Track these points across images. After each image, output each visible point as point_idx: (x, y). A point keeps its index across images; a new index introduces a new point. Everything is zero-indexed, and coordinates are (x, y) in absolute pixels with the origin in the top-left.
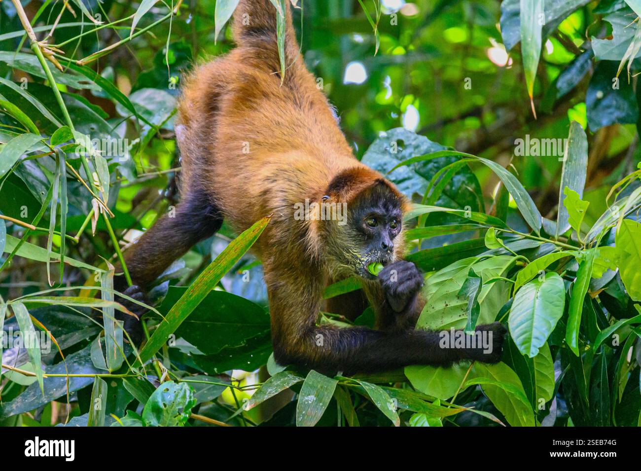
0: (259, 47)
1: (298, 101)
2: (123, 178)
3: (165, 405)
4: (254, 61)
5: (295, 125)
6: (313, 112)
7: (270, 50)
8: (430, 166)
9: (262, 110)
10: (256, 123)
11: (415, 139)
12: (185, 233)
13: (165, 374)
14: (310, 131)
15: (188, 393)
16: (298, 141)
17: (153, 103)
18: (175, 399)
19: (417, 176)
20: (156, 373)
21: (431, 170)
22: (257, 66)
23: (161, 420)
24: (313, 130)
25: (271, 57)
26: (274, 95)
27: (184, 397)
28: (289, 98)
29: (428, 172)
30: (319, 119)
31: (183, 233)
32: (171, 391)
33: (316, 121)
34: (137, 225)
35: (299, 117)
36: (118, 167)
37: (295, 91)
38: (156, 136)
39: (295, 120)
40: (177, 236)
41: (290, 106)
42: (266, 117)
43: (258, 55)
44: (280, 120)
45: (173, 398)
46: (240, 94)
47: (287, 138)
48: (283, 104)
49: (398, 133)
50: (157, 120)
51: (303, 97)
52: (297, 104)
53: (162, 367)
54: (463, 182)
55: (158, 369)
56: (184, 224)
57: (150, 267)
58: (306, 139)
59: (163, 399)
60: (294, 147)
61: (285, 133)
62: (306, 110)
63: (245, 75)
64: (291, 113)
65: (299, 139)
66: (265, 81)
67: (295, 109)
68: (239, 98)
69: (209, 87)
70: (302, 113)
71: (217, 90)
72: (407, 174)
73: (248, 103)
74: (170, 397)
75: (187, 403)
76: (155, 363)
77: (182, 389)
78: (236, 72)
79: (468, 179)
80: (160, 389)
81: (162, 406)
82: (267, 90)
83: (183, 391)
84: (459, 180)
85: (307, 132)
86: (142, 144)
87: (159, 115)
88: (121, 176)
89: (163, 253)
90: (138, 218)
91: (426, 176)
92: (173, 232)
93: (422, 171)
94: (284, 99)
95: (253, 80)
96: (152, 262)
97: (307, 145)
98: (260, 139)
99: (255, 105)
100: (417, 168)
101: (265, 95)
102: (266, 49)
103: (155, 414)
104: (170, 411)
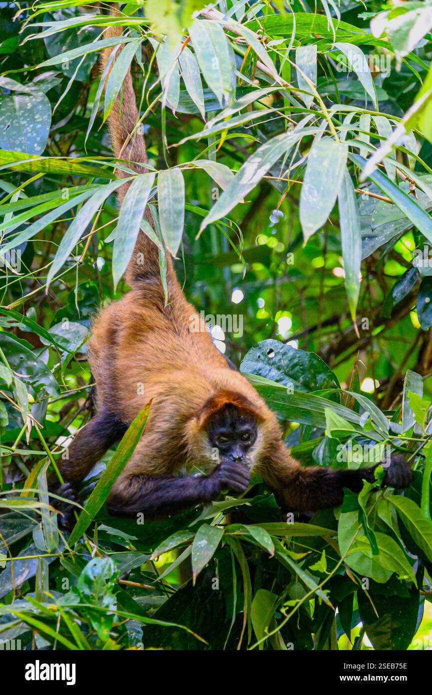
0: (145, 289)
1: (177, 330)
2: (50, 395)
3: (95, 577)
4: (141, 301)
5: (175, 351)
6: (190, 336)
7: (153, 291)
8: (297, 368)
9: (149, 342)
10: (144, 353)
11: (282, 348)
12: (101, 437)
13: (95, 550)
14: (189, 353)
15: (112, 566)
16: (180, 363)
17: (69, 333)
18: (103, 571)
19: (287, 378)
20: (87, 550)
21: (298, 372)
22: (144, 305)
23: (92, 590)
24: (191, 353)
25: (155, 297)
26: (158, 328)
27: (110, 569)
28: (170, 328)
29: (295, 374)
30: (195, 342)
31: (99, 438)
32: (99, 566)
33: (193, 343)
34: (65, 433)
35: (179, 343)
36: (44, 387)
37: (174, 322)
38: (73, 360)
39: (175, 345)
40: (95, 441)
41: (171, 335)
42: (152, 347)
43: (145, 296)
44: (163, 347)
45: (100, 572)
46: (131, 331)
47: (170, 362)
48: (164, 334)
49: (268, 344)
50: (73, 347)
51: (181, 326)
52: (177, 332)
53: (92, 545)
54: (325, 380)
55: (88, 547)
56: (100, 430)
57: (77, 469)
58: (186, 361)
59: (93, 572)
60: (178, 368)
61: (168, 358)
62: (184, 336)
63: (134, 314)
64: (172, 341)
65: (180, 361)
66: (150, 317)
67: (175, 337)
68: (131, 334)
69: (109, 325)
70: (180, 339)
71: (115, 327)
72: (278, 376)
73: (138, 338)
74: (98, 570)
75: (112, 574)
76: (86, 542)
77: (107, 563)
78: (128, 312)
79: (329, 376)
80: (90, 564)
81: (92, 578)
82: (152, 324)
83: (108, 564)
84: (321, 378)
85: (186, 355)
86: (62, 367)
87: (75, 343)
88: (47, 394)
89: (85, 456)
90: (66, 426)
91: (294, 377)
92: (91, 438)
93: (290, 373)
94: (165, 329)
95: (140, 317)
96: (78, 465)
97: (188, 366)
98: (149, 366)
99: (143, 338)
100: (286, 371)
101: (151, 328)
102: (151, 290)
103: (87, 586)
104: (99, 582)
